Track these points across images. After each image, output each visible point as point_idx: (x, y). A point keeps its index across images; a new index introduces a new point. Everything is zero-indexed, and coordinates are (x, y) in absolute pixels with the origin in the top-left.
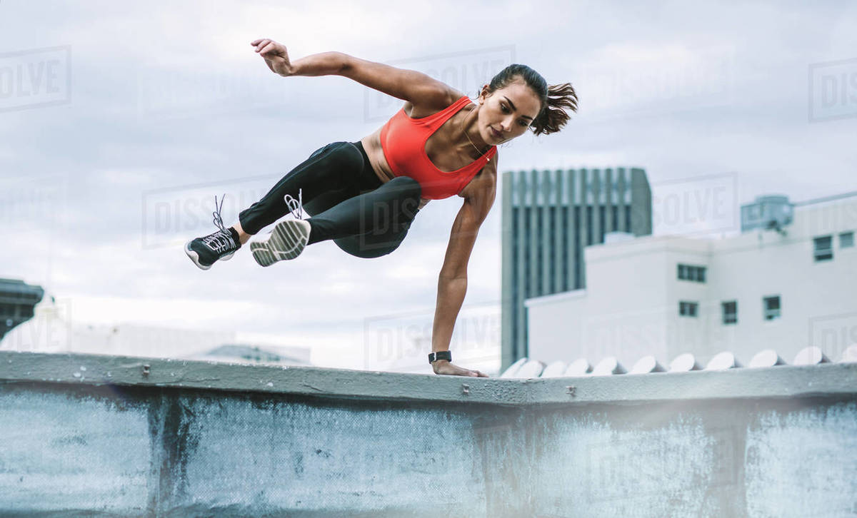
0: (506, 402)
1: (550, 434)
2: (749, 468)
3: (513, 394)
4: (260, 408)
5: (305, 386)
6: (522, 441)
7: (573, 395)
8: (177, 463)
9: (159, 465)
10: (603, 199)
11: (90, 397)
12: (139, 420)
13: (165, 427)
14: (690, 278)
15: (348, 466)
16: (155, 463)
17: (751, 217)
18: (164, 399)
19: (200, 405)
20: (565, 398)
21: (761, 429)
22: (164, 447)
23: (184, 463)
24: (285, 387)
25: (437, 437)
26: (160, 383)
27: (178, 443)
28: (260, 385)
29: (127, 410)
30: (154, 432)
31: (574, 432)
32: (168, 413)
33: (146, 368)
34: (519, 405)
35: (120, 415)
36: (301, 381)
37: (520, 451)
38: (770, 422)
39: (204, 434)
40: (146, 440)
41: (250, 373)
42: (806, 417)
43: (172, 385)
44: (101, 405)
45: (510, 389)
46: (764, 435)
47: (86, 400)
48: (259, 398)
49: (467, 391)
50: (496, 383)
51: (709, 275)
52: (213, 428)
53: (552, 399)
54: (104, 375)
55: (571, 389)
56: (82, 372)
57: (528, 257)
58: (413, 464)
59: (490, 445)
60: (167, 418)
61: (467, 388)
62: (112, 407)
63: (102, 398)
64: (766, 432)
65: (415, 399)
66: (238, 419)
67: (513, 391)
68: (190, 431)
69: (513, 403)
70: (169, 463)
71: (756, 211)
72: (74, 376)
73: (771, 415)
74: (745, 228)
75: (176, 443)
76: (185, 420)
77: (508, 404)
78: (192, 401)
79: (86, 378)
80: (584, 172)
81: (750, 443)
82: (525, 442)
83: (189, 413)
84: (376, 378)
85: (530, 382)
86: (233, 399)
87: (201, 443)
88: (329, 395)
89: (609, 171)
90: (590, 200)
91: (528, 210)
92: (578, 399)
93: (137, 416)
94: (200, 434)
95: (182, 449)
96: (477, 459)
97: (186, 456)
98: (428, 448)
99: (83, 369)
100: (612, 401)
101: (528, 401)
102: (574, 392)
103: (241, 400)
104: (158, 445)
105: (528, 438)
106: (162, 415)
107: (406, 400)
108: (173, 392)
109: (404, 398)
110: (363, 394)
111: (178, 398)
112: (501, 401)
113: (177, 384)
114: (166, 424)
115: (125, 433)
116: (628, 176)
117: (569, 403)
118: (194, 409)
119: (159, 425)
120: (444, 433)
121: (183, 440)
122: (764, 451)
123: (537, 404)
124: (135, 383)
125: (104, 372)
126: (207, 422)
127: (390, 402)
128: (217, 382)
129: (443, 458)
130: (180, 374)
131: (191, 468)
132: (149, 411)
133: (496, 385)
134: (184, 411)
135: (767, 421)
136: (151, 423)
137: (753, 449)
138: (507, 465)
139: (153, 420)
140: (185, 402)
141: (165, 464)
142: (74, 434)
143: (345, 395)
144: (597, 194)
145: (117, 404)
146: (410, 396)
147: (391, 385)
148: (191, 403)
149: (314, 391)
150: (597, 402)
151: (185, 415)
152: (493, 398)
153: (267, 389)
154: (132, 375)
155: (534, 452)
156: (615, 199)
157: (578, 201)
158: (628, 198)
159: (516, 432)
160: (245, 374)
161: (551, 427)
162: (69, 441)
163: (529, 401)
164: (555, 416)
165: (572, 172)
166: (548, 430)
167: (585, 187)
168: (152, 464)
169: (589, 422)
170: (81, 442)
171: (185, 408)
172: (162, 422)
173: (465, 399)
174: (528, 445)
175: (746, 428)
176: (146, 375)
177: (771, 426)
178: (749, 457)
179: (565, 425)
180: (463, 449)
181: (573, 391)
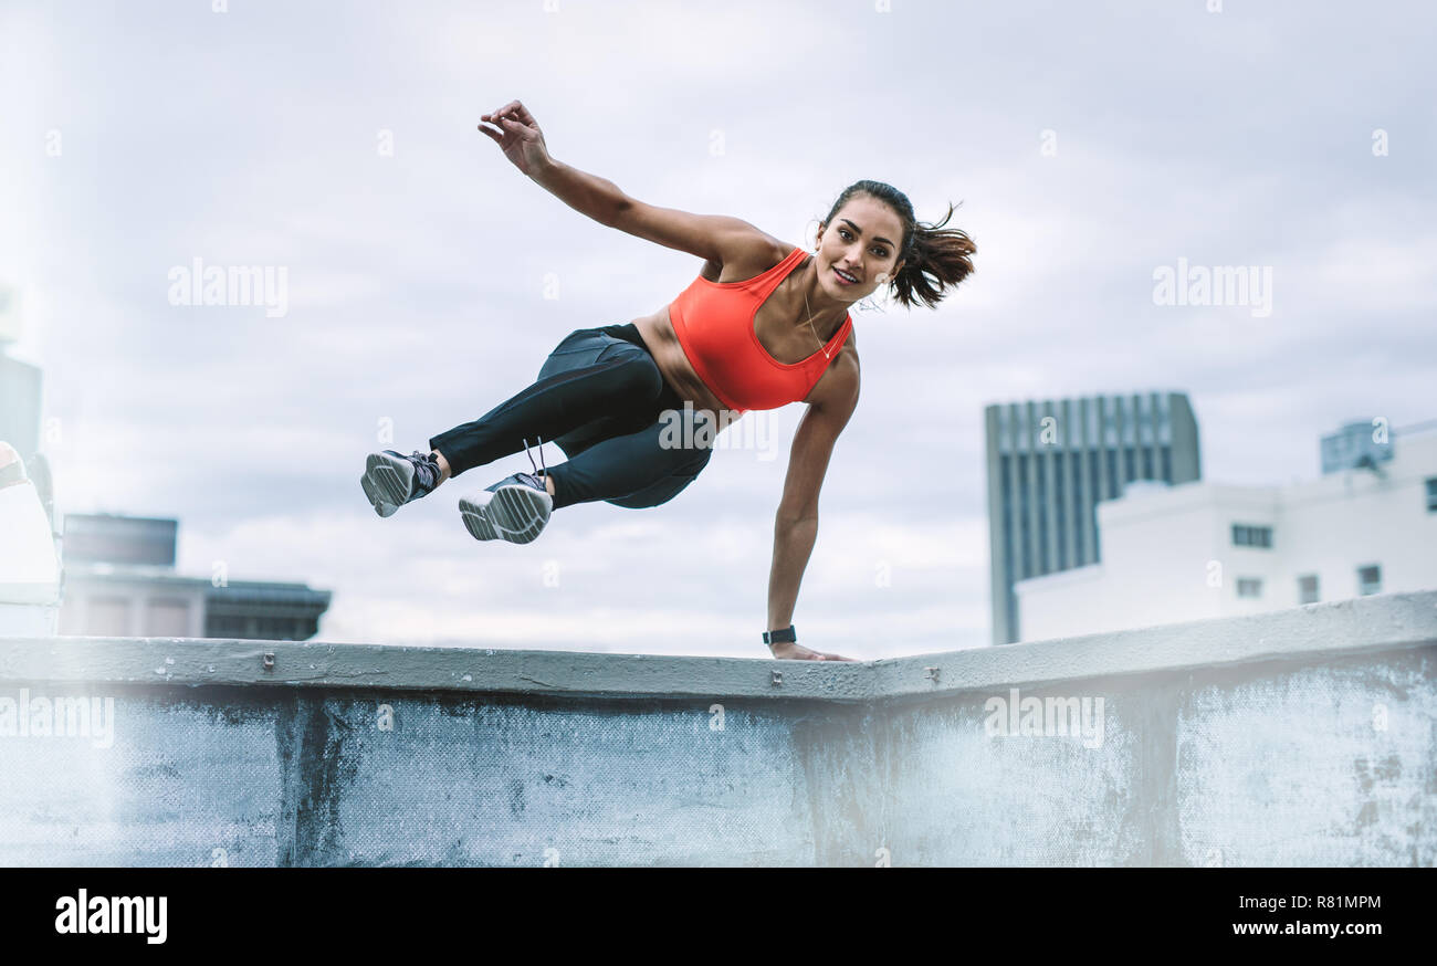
0: (841, 696)
1: (909, 742)
2: (1184, 776)
3: (852, 683)
4: (453, 714)
5: (523, 679)
6: (869, 754)
7: (937, 681)
8: (324, 801)
9: (294, 805)
10: (1130, 439)
11: (183, 704)
12: (263, 736)
13: (304, 746)
14: (1250, 543)
15: (594, 799)
16: (290, 802)
17: (1336, 452)
18: (301, 705)
19: (358, 713)
20: (926, 686)
21: (1198, 716)
22: (303, 777)
23: (335, 801)
24: (491, 682)
25: (735, 753)
26: (293, 679)
27: (325, 771)
28: (450, 679)
29: (242, 723)
30: (286, 755)
31: (942, 737)
32: (308, 726)
33: (269, 658)
34: (862, 700)
35: (231, 730)
36: (516, 672)
37: (867, 770)
38: (1209, 704)
39: (366, 756)
40: (274, 766)
41: (435, 662)
42: (1260, 693)
43: (312, 682)
44: (202, 716)
45: (847, 677)
46: (1202, 724)
47: (177, 710)
48: (451, 699)
49: (779, 681)
50: (826, 668)
51: (1277, 538)
52: (380, 746)
53: (909, 689)
54: (204, 669)
55: (932, 671)
56: (167, 666)
57: (1025, 524)
58: (698, 794)
59: (818, 761)
60: (306, 733)
61: (778, 676)
62: (219, 718)
63: (202, 705)
64: (1204, 720)
65: (698, 695)
66: (419, 732)
67: (852, 680)
68: (344, 752)
69: (853, 696)
70: (311, 802)
71: (1341, 444)
72: (155, 673)
73: (1211, 693)
74: (1328, 469)
75: (321, 771)
76: (335, 735)
77: (843, 699)
78: (347, 706)
79: (174, 675)
80: (1101, 401)
81: (1183, 737)
82: (874, 757)
83: (341, 725)
84: (634, 664)
85: (878, 666)
86: (411, 701)
87: (362, 769)
88: (561, 691)
89: (1136, 399)
90: (1112, 439)
91: (1023, 459)
92: (943, 687)
93: (259, 732)
94: (359, 757)
95: (331, 779)
96: (800, 783)
97: (337, 790)
98: (721, 770)
99: (170, 661)
100: (990, 686)
101: (875, 694)
102: (938, 676)
103: (423, 704)
104: (293, 775)
105: (879, 750)
106: (298, 729)
107: (685, 697)
108: (315, 694)
109: (680, 694)
110: (614, 689)
111: (323, 703)
112: (833, 695)
113: (320, 682)
114: (306, 742)
115: (240, 758)
116: (1164, 404)
117: (932, 693)
118: (348, 719)
119: (294, 745)
120: (747, 744)
121: (332, 766)
122: (1202, 748)
123: (889, 697)
124: (253, 681)
125: (203, 666)
126: (370, 738)
127: (660, 700)
128: (380, 676)
129: (745, 784)
130: (324, 666)
131: (346, 808)
132: (277, 723)
133: (825, 671)
134: (332, 722)
135: (1205, 703)
136: (281, 741)
137: (1188, 746)
138: (846, 791)
139: (284, 737)
140: (334, 708)
141: (304, 802)
142: (159, 761)
143: (585, 692)
144: (1121, 432)
145: (227, 713)
146: (689, 691)
147: (659, 673)
148: (343, 711)
149: (537, 687)
150: (969, 688)
151: (335, 729)
152: (821, 692)
153: (464, 685)
154: (247, 670)
155: (889, 769)
156: (1148, 437)
157: (1094, 440)
158: (1166, 435)
159: (860, 741)
160: (428, 663)
161: (909, 730)
162: (151, 772)
163: (879, 693)
164: (915, 714)
165: (1084, 403)
166: (907, 737)
167: (1104, 422)
168: (284, 803)
169: (961, 720)
170: (171, 773)
171: (335, 717)
172: (299, 740)
173: (777, 693)
174: (879, 761)
175: (1177, 715)
176: (269, 668)
177: (1212, 710)
178: (1182, 759)
179: (929, 728)
180: (777, 768)
181: (935, 674)
